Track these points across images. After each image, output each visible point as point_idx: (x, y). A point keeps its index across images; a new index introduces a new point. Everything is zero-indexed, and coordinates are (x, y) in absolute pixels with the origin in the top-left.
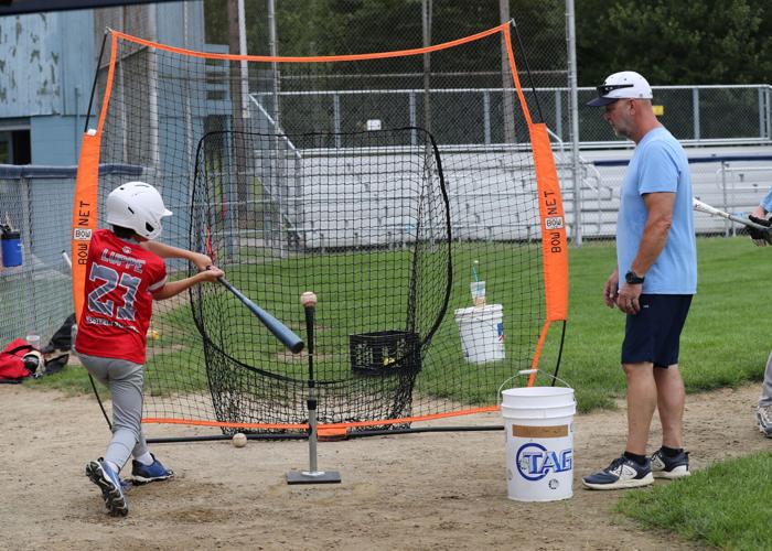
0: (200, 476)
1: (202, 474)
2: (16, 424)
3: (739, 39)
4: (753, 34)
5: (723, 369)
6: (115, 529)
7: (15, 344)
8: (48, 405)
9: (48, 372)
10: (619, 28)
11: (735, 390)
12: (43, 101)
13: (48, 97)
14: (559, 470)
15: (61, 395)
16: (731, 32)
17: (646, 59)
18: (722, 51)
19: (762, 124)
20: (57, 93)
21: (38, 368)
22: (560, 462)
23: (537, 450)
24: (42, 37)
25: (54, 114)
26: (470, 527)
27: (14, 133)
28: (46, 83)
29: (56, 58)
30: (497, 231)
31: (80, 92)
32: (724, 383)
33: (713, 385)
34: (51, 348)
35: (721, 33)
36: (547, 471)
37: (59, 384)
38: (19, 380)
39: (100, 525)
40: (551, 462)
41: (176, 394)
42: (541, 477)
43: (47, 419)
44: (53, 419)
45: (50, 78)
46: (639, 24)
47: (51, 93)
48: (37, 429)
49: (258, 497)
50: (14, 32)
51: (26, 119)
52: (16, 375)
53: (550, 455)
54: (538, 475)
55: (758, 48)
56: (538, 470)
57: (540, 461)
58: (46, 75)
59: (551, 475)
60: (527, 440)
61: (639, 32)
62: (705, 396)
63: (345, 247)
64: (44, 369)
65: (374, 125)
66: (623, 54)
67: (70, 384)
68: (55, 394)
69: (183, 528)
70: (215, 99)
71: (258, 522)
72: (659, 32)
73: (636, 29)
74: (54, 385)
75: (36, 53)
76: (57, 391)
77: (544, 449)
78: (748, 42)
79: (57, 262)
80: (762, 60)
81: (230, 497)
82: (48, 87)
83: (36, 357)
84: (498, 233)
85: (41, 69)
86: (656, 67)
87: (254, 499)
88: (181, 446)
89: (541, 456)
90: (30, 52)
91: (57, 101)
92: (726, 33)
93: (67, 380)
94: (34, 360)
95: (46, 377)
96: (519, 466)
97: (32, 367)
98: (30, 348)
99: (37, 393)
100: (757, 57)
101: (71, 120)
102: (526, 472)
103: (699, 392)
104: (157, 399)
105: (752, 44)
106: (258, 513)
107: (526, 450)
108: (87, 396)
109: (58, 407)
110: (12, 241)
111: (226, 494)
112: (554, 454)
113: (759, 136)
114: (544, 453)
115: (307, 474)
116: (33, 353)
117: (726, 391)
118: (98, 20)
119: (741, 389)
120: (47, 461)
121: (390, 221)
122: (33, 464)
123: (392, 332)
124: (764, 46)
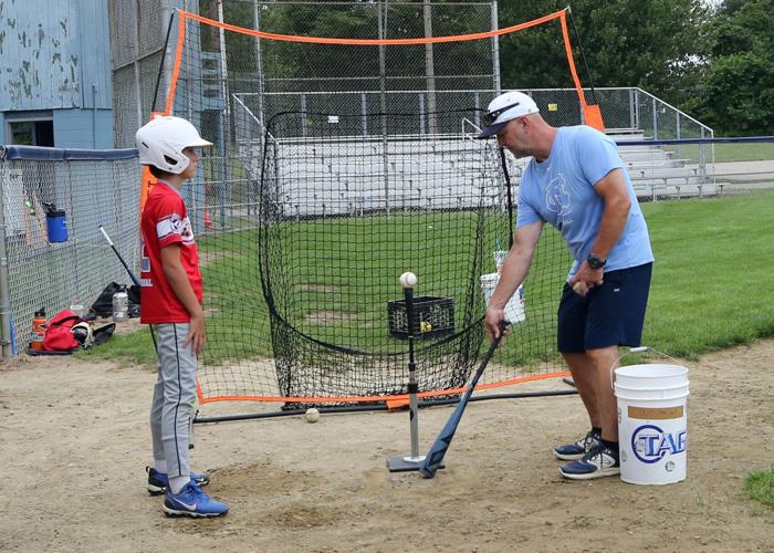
0: (285, 461)
1: (288, 459)
2: (72, 401)
3: (610, 53)
4: (619, 49)
5: (733, 327)
6: (218, 542)
7: (61, 314)
8: (101, 378)
9: (97, 342)
10: (518, 44)
11: (749, 347)
12: (64, 96)
13: (69, 93)
14: (675, 452)
15: (113, 366)
16: (603, 48)
17: (538, 69)
18: (596, 62)
19: (632, 117)
20: (77, 90)
21: (87, 339)
22: (676, 443)
23: (654, 433)
24: (63, 41)
25: (75, 107)
26: (605, 522)
27: (37, 123)
28: (66, 81)
29: (75, 61)
30: (438, 201)
31: (97, 89)
32: (739, 341)
33: (730, 343)
34: (93, 315)
35: (596, 49)
36: (664, 453)
37: (110, 354)
38: (69, 351)
39: (197, 536)
40: (668, 444)
41: (227, 362)
42: (658, 459)
43: (104, 394)
44: (111, 394)
45: (70, 77)
46: (533, 42)
47: (70, 90)
48: (97, 407)
49: (359, 488)
50: (37, 39)
51: (49, 112)
52: (65, 347)
53: (666, 437)
54: (654, 457)
55: (623, 60)
56: (655, 452)
57: (657, 443)
58: (67, 74)
59: (668, 457)
60: (644, 422)
61: (533, 47)
62: (725, 353)
63: (315, 216)
64: (93, 339)
65: (333, 119)
66: (521, 65)
67: (121, 354)
68: (107, 365)
69: (294, 537)
70: (210, 96)
71: (373, 523)
72: (548, 48)
73: (530, 46)
74: (106, 355)
75: (57, 56)
76: (109, 362)
77: (661, 431)
78: (616, 55)
79: (95, 236)
80: (626, 69)
81: (329, 490)
82: (68, 84)
83: (85, 328)
84: (437, 203)
85: (62, 70)
86: (545, 75)
87: (356, 490)
88: (253, 423)
89: (657, 438)
90: (53, 55)
91: (77, 97)
92: (600, 49)
93: (118, 350)
94: (83, 331)
95: (95, 347)
96: (634, 449)
97: (81, 338)
98: (77, 319)
99: (88, 364)
100: (622, 66)
101: (89, 113)
102: (642, 455)
103: (718, 350)
104: (209, 369)
105: (619, 57)
106: (369, 511)
107: (644, 432)
108: (140, 367)
109: (113, 379)
110: (58, 219)
111: (322, 485)
112: (670, 436)
113: (629, 127)
114: (660, 435)
115: (408, 459)
116: (82, 324)
117: (742, 348)
118: (113, 28)
119: (754, 347)
120: (116, 447)
121: (351, 194)
122: (102, 451)
123: (426, 299)
124: (628, 58)
